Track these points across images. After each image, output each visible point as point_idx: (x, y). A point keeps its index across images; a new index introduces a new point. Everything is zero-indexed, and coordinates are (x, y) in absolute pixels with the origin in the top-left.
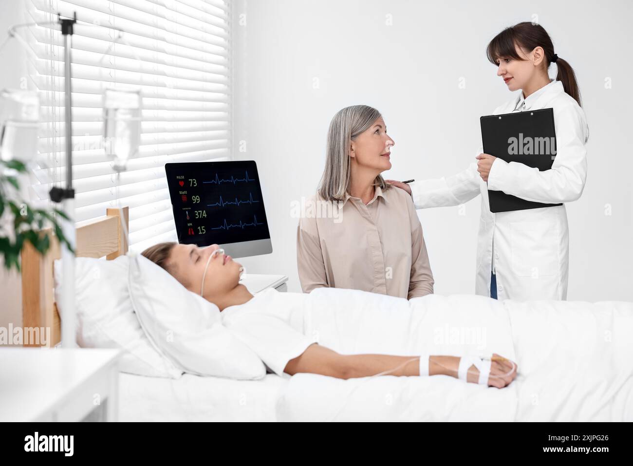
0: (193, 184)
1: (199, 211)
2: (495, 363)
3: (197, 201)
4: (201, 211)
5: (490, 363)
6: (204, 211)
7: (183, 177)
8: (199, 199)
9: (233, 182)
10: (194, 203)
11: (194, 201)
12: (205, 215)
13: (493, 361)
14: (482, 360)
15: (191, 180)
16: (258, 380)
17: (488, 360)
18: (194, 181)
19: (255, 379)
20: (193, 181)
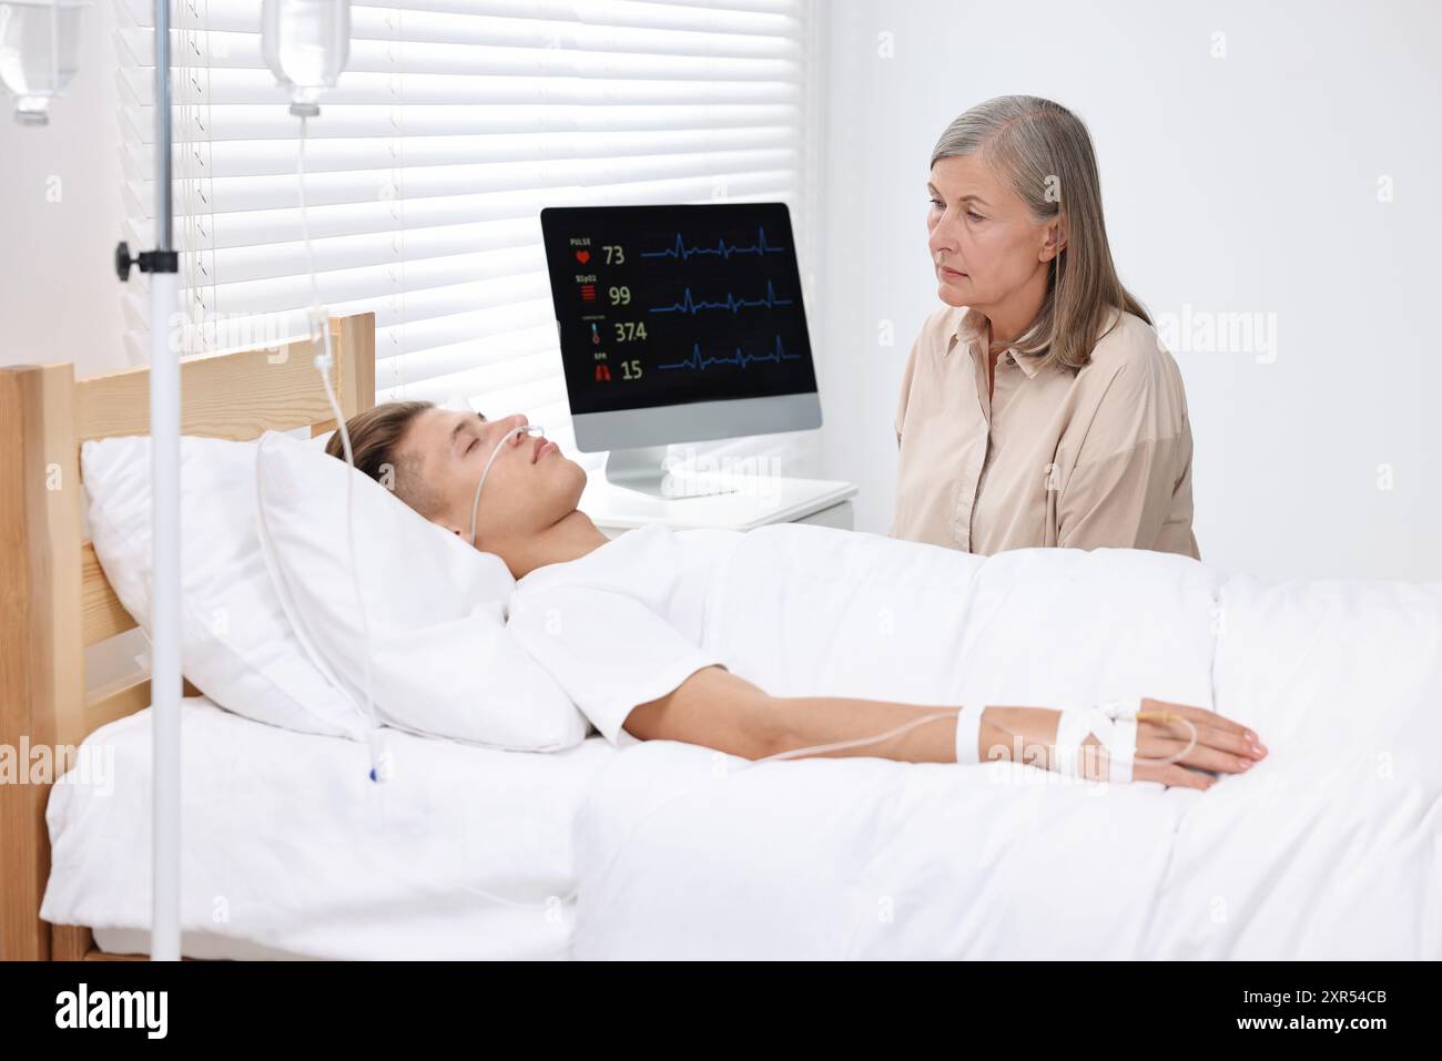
0: (614, 258)
1: (627, 325)
2: (1147, 728)
3: (622, 299)
4: (632, 325)
5: (1133, 728)
6: (641, 325)
7: (587, 242)
8: (628, 296)
9: (723, 254)
10: (615, 303)
11: (615, 300)
12: (644, 335)
13: (1141, 721)
14: (1113, 720)
15: (610, 249)
16: (552, 753)
17: (1130, 720)
18: (618, 251)
19: (542, 750)
20: (615, 252)
